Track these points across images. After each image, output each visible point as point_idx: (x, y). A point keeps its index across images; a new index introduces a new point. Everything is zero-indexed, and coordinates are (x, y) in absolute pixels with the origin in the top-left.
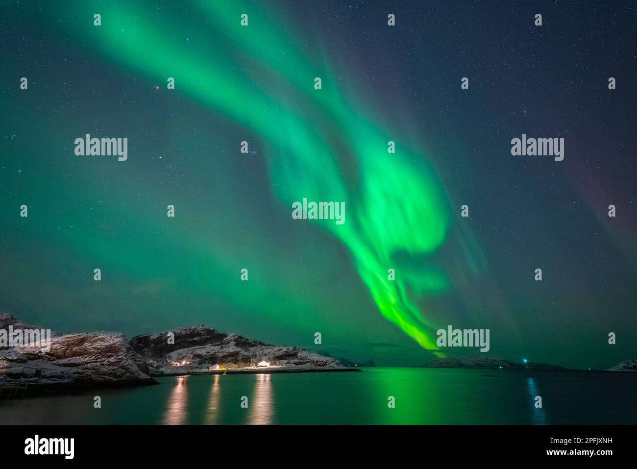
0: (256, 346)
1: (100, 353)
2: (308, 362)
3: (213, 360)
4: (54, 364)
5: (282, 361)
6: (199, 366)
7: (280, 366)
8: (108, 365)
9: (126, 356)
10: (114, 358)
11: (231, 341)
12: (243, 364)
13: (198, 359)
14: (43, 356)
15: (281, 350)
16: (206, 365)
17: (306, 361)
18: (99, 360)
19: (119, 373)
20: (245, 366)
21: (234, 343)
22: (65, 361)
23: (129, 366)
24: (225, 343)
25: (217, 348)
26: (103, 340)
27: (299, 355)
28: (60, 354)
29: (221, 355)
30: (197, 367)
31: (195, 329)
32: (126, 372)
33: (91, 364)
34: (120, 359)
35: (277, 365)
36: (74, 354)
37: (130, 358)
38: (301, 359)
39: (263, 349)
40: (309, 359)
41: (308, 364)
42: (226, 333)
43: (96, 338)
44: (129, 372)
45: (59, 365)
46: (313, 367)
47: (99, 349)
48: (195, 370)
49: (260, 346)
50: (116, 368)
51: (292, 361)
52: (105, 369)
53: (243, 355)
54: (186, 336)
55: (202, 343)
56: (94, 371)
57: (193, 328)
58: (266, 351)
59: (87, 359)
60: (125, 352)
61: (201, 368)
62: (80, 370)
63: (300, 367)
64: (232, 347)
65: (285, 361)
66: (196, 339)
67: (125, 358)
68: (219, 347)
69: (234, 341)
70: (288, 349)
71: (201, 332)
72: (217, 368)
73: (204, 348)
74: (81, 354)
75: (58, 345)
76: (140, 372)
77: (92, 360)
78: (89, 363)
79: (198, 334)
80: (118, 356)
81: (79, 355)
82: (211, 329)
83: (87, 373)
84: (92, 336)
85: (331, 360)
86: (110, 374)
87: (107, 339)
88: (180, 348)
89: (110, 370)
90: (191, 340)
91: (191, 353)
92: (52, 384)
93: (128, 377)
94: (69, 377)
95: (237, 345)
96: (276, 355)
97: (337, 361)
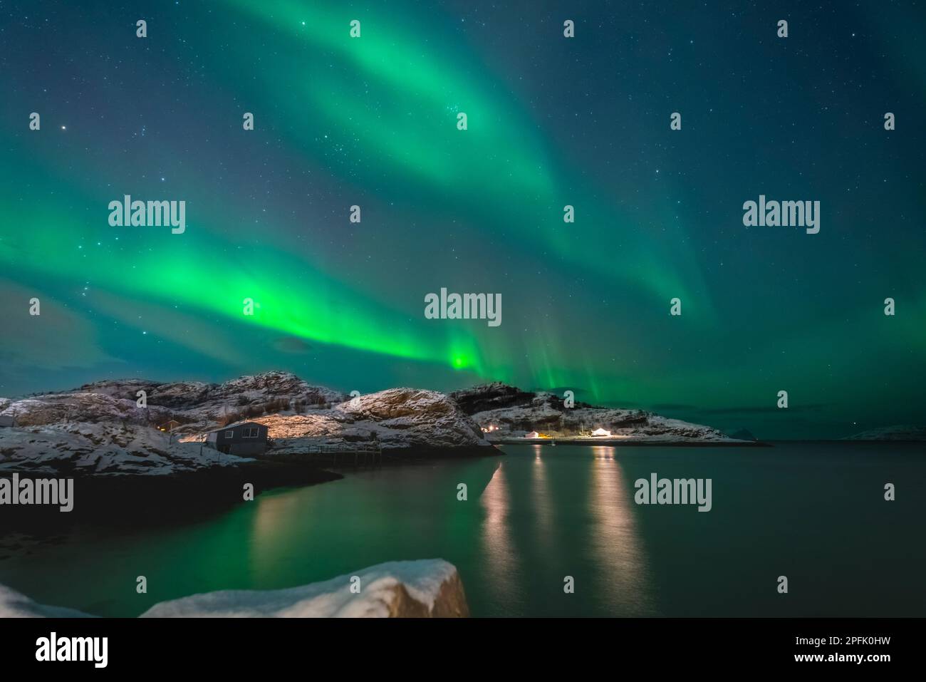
0: (580, 408)
1: (427, 412)
2: (668, 432)
3: (528, 426)
4: (382, 426)
5: (625, 430)
6: (513, 433)
7: (625, 436)
8: (440, 427)
9: (457, 416)
10: (444, 418)
11: (543, 402)
12: (568, 431)
13: (508, 425)
14: (368, 416)
15: (619, 414)
16: (521, 432)
17: (663, 429)
18: (429, 421)
19: (456, 438)
20: (572, 435)
21: (549, 404)
22: (392, 422)
23: (464, 430)
24: (536, 405)
25: (528, 411)
26: (425, 396)
27: (650, 421)
28: (385, 413)
29: (535, 420)
30: (510, 434)
31: (491, 387)
32: (462, 437)
33: (422, 425)
34: (451, 420)
35: (619, 434)
36: (400, 414)
37: (462, 419)
38: (656, 427)
39: (591, 413)
40: (667, 428)
41: (668, 434)
42: (533, 392)
43: (418, 394)
44: (466, 437)
45: (387, 426)
46: (677, 438)
47: (425, 407)
48: (508, 438)
49: (585, 409)
50: (450, 431)
51: (642, 430)
52: (439, 433)
53: (565, 421)
54: (483, 395)
55: (506, 404)
56: (427, 435)
57: (489, 386)
58: (597, 416)
59: (415, 419)
60: (455, 412)
61: (515, 436)
62: (413, 434)
63: (655, 438)
64: (548, 410)
65: (632, 430)
66: (497, 399)
67: (457, 419)
68: (530, 409)
69: (548, 401)
70: (630, 413)
71: (499, 390)
72: (536, 436)
73: (510, 410)
74: (407, 414)
75: (380, 403)
76: (477, 438)
77: (421, 420)
78: (418, 424)
79: (497, 394)
80: (448, 417)
81: (403, 416)
82: (512, 387)
83: (421, 437)
84: (412, 391)
85: (707, 430)
86: (446, 438)
87: (430, 395)
88: (480, 411)
89: (443, 434)
90: (491, 400)
91: (497, 417)
92: (392, 449)
93: (466, 443)
94: (404, 441)
95: (553, 407)
96: (613, 421)
97: (718, 431)
